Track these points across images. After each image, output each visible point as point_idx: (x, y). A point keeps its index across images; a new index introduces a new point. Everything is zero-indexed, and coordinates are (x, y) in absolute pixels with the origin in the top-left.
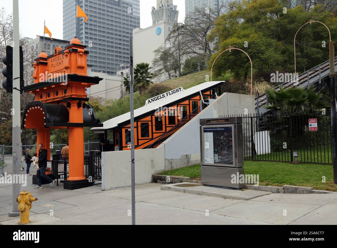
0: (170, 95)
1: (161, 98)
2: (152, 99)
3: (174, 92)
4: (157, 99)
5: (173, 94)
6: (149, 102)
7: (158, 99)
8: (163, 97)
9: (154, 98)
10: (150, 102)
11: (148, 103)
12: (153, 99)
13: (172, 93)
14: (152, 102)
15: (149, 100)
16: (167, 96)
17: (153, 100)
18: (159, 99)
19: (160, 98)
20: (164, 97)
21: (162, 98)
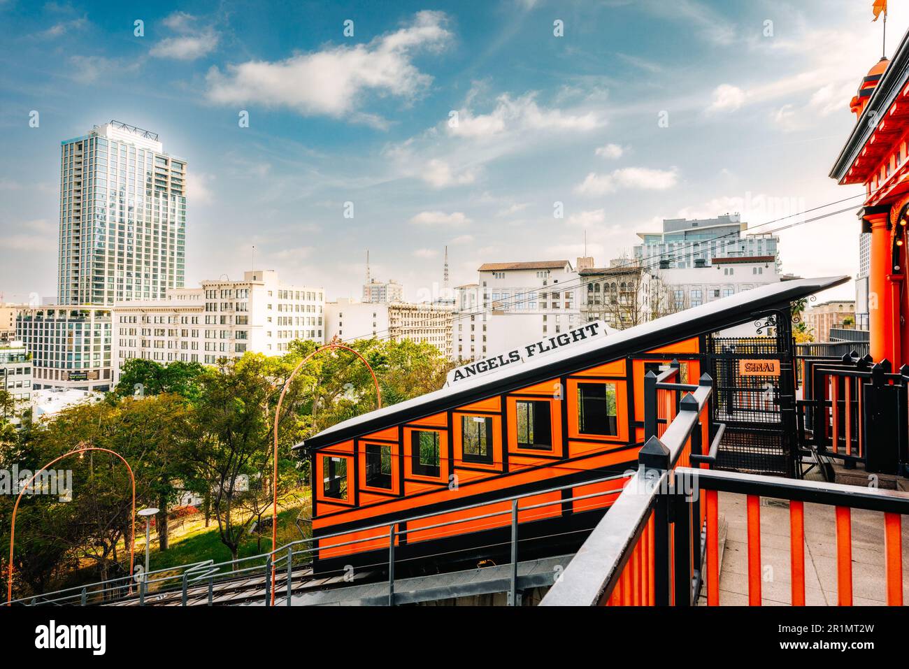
0: (542, 351)
1: (502, 364)
2: (467, 369)
3: (563, 341)
4: (488, 367)
5: (554, 347)
6: (456, 377)
7: (491, 368)
8: (512, 361)
9: (478, 365)
10: (463, 377)
11: (455, 380)
12: (473, 366)
13: (551, 346)
14: (468, 376)
15: (458, 371)
16: (530, 355)
17: (471, 371)
18: (497, 366)
19: (499, 363)
20: (518, 358)
21: (508, 362)
